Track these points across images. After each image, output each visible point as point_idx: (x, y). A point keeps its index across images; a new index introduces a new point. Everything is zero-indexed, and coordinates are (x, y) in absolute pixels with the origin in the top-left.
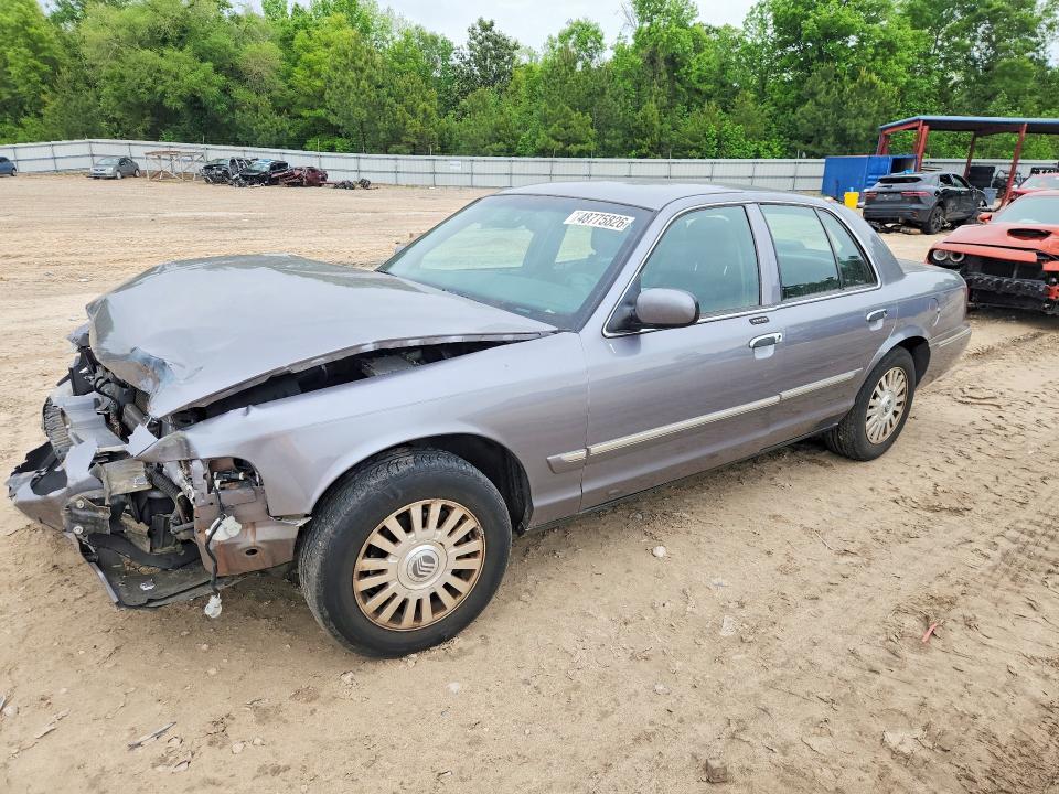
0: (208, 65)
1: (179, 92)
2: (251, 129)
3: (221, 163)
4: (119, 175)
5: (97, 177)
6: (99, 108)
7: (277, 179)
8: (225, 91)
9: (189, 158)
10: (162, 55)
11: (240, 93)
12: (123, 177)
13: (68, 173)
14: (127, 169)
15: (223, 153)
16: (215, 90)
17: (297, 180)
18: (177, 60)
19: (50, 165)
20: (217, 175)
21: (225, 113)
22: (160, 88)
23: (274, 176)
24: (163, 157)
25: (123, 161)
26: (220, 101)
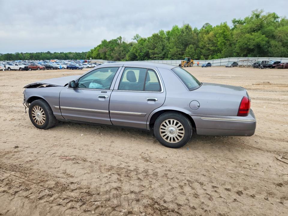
0: (264, 36)
1: (253, 44)
2: (273, 52)
3: (259, 62)
4: (232, 66)
5: (227, 67)
6: (235, 50)
7: (274, 67)
8: (268, 42)
9: (251, 61)
10: (252, 35)
11: (273, 42)
12: (233, 67)
13: (223, 66)
14: (235, 65)
15: (261, 60)
16: (264, 42)
17: (281, 67)
18: (255, 36)
19: (219, 64)
20: (256, 66)
21: (267, 48)
22: (249, 43)
23: (273, 66)
24: (244, 61)
25: (234, 63)
26: (265, 45)
